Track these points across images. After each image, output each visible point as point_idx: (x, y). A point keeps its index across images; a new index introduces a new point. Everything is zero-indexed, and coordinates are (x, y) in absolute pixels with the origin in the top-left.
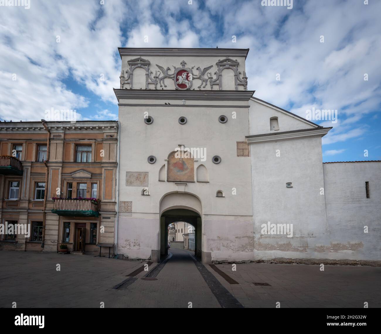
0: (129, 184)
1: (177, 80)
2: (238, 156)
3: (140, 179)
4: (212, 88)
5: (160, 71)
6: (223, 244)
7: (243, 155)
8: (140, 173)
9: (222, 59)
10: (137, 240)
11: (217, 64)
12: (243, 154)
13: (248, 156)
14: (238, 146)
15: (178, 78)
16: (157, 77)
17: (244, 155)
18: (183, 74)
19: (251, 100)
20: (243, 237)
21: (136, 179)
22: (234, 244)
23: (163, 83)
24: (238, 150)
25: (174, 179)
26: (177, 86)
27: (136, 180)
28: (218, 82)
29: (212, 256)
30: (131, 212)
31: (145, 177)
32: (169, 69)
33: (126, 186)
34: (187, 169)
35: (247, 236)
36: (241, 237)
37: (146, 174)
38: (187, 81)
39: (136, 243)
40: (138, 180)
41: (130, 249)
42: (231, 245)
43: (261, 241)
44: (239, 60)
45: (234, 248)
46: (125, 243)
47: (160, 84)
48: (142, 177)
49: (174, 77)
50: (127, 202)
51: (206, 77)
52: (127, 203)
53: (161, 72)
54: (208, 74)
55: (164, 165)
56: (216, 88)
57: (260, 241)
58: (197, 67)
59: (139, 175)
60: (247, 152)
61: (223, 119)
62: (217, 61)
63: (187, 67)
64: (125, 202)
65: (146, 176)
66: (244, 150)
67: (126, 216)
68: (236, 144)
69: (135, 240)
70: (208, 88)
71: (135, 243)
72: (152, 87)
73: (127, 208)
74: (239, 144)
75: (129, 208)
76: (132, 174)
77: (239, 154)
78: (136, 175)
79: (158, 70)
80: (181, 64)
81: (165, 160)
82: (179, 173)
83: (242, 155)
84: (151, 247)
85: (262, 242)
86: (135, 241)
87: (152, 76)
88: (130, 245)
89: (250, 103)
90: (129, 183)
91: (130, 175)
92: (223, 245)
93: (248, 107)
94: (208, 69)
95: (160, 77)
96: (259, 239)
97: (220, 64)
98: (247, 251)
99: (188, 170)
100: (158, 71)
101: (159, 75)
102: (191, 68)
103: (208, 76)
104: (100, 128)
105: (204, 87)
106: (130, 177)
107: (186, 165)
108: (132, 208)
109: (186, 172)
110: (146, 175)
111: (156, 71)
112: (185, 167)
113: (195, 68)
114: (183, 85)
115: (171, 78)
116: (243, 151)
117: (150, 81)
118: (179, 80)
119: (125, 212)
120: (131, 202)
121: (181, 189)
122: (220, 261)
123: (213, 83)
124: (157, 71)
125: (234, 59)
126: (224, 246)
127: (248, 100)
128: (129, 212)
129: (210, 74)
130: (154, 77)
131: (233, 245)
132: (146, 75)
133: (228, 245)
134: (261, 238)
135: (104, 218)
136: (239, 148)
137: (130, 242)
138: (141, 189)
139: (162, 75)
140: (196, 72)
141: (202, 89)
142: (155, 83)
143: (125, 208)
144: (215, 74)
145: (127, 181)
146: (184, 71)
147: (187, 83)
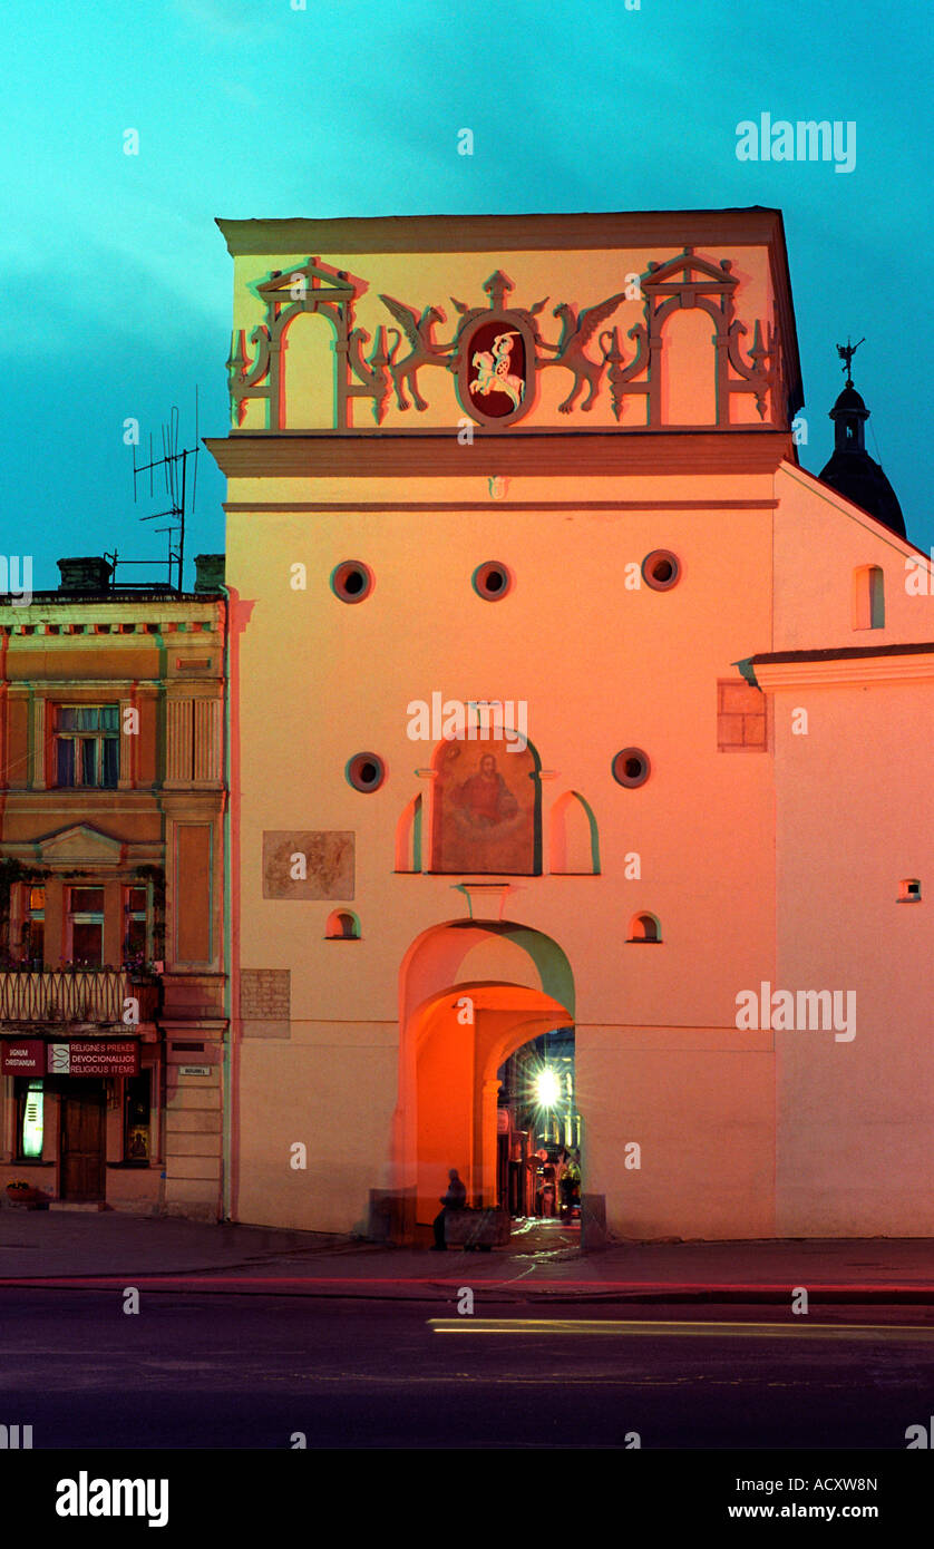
0: (274, 888)
1: (473, 373)
2: (722, 747)
3: (319, 867)
4: (619, 413)
5: (399, 328)
7: (743, 745)
8: (322, 839)
9: (666, 256)
11: (642, 284)
12: (743, 738)
13: (764, 747)
14: (721, 700)
15: (474, 364)
16: (386, 363)
17: (748, 741)
18: (497, 340)
19: (784, 470)
23: (413, 389)
24: (724, 719)
25: (462, 863)
26: (474, 411)
29: (608, 1213)
30: (286, 1017)
31: (339, 856)
32: (436, 315)
33: (264, 897)
37: (347, 841)
38: (515, 381)
40: (311, 870)
44: (741, 260)
47: (400, 394)
48: (329, 854)
49: (459, 358)
50: (272, 973)
52: (271, 979)
53: (402, 331)
54: (606, 336)
55: (421, 797)
58: (558, 305)
59: (317, 845)
60: (761, 728)
61: (662, 570)
62: (646, 271)
64: (259, 974)
65: (346, 848)
66: (746, 718)
67: (265, 1038)
68: (713, 692)
70: (604, 414)
72: (363, 414)
73: (271, 999)
74: (728, 690)
75: (278, 1001)
76: (289, 844)
77: (726, 741)
78: (302, 844)
79: (392, 321)
80: (491, 286)
81: (426, 775)
83: (740, 741)
87: (366, 353)
90: (278, 884)
91: (281, 847)
93: (771, 504)
94: (606, 314)
95: (399, 357)
97: (656, 284)
100: (390, 330)
101: (394, 350)
102: (529, 309)
103: (602, 348)
104: (152, 628)
106: (277, 856)
108: (288, 1001)
110: (344, 845)
111: (381, 330)
114: (496, 405)
115: (445, 362)
116: (744, 726)
118: (481, 374)
119: (260, 1016)
120: (284, 973)
121: (487, 906)
123: (623, 387)
124: (384, 328)
125: (717, 255)
128: (278, 1016)
129: (613, 335)
130: (374, 361)
132: (338, 351)
135: (176, 1048)
136: (725, 710)
138: (327, 908)
140: (551, 329)
141: (578, 419)
142: (376, 388)
143: (262, 1000)
144: (634, 334)
145: (267, 875)
146: (502, 328)
147: (511, 387)
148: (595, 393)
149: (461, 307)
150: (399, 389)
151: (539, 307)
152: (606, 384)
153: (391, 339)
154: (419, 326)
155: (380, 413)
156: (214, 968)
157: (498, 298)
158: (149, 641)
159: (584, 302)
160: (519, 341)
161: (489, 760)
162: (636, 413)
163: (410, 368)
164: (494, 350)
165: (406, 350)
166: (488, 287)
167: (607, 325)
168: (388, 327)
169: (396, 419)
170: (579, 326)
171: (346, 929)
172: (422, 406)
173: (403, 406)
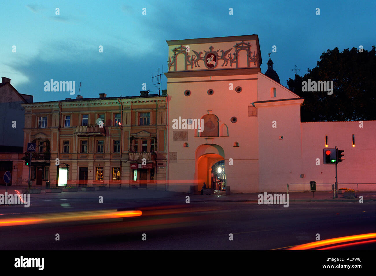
1: (207, 61)
3: (182, 136)
4: (231, 66)
9: (239, 42)
11: (235, 47)
13: (256, 116)
15: (208, 60)
16: (193, 60)
18: (211, 56)
19: (259, 74)
23: (198, 64)
26: (207, 67)
27: (180, 137)
28: (235, 61)
30: (177, 159)
32: (201, 53)
33: (173, 141)
34: (214, 127)
38: (214, 62)
44: (251, 43)
48: (184, 134)
49: (205, 59)
50: (174, 152)
51: (227, 57)
53: (196, 56)
59: (182, 133)
60: (256, 113)
61: (239, 89)
62: (235, 45)
63: (214, 51)
64: (172, 153)
65: (187, 133)
67: (173, 162)
68: (248, 108)
70: (229, 66)
72: (189, 68)
74: (250, 107)
75: (175, 157)
76: (177, 133)
77: (249, 115)
78: (179, 133)
79: (194, 54)
82: (208, 131)
83: (252, 115)
87: (190, 59)
89: (258, 76)
90: (175, 139)
93: (257, 79)
97: (237, 46)
101: (195, 58)
103: (229, 57)
104: (155, 101)
105: (226, 65)
106: (176, 135)
108: (177, 157)
109: (213, 129)
112: (213, 125)
113: (220, 51)
114: (211, 66)
115: (203, 60)
116: (253, 113)
117: (188, 63)
119: (172, 159)
120: (176, 153)
121: (210, 142)
123: (232, 62)
125: (247, 42)
128: (175, 159)
129: (230, 55)
132: (185, 58)
135: (159, 164)
136: (250, 111)
138: (184, 142)
140: (220, 54)
141: (225, 67)
142: (192, 64)
143: (173, 157)
144: (234, 54)
145: (174, 138)
146: (212, 54)
147: (214, 63)
148: (227, 63)
149: (205, 52)
150: (195, 64)
151: (218, 51)
152: (229, 62)
153: (194, 57)
154: (198, 55)
155: (192, 68)
156: (165, 152)
157: (211, 50)
158: (155, 103)
159: (225, 50)
160: (215, 56)
161: (210, 119)
162: (234, 66)
163: (197, 61)
164: (211, 58)
165: (196, 58)
166: (210, 48)
167: (229, 53)
168: (193, 55)
169: (195, 68)
170: (225, 54)
171: (186, 146)
172: (199, 66)
173: (196, 66)
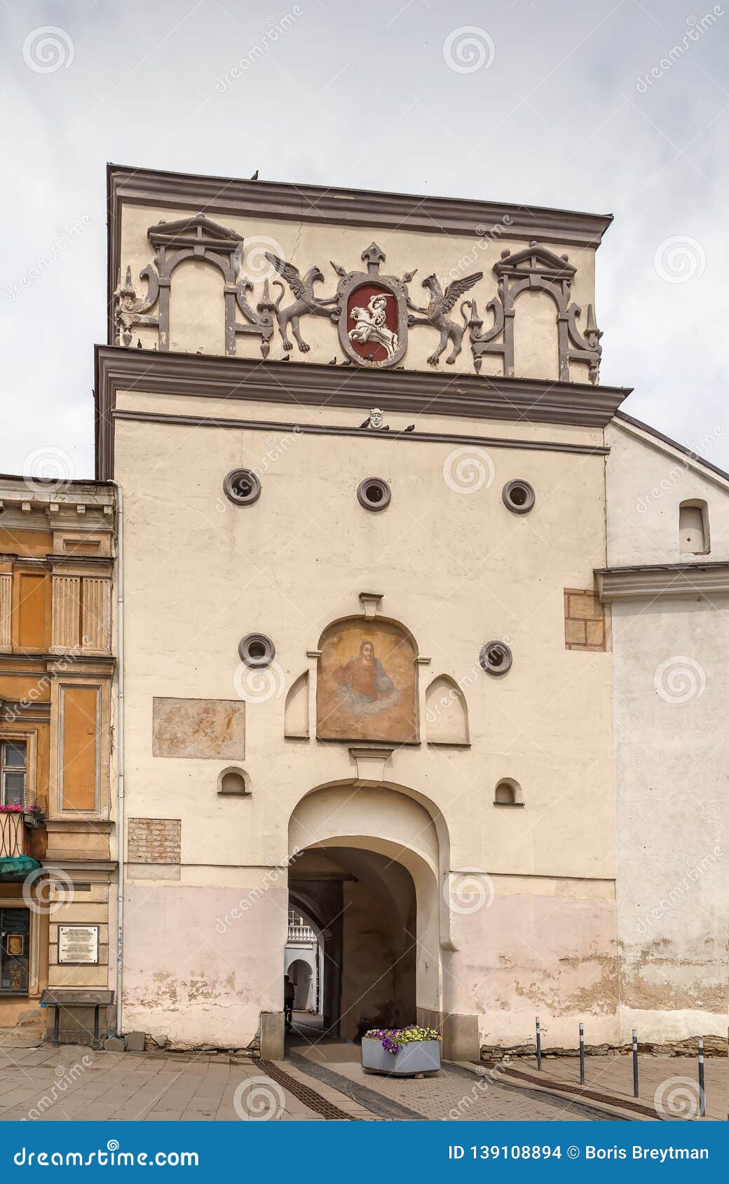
0: (165, 747)
1: (352, 323)
2: (569, 645)
3: (208, 731)
4: (477, 365)
5: (284, 282)
6: (518, 983)
7: (585, 645)
8: (209, 706)
9: (517, 248)
10: (202, 975)
11: (497, 271)
12: (586, 638)
13: (603, 647)
14: (568, 606)
15: (352, 315)
16: (272, 308)
17: (589, 642)
18: (373, 298)
19: (615, 425)
20: (584, 960)
21: (197, 728)
22: (555, 985)
23: (296, 334)
24: (570, 622)
25: (344, 732)
26: (352, 352)
27: (196, 732)
28: (500, 341)
29: (480, 1031)
30: (176, 862)
31: (229, 722)
32: (318, 276)
33: (154, 755)
34: (390, 690)
35: (599, 953)
36: (577, 959)
37: (235, 708)
38: (387, 332)
39: (198, 986)
40: (201, 733)
41: (172, 1010)
42: (545, 987)
43: (644, 972)
44: (575, 257)
45: (556, 999)
46: (153, 986)
47: (284, 336)
48: (220, 720)
49: (337, 312)
50: (161, 821)
51: (455, 318)
52: (161, 828)
53: (287, 286)
54: (466, 305)
55: (306, 675)
56: (492, 367)
57: (640, 975)
58: (425, 277)
59: (207, 711)
60: (600, 632)
61: (518, 496)
62: (499, 259)
63: (385, 272)
64: (149, 823)
65: (237, 715)
66: (589, 623)
67: (154, 879)
68: (561, 599)
69: (192, 973)
70: (464, 364)
71: (193, 983)
72: (248, 349)
73: (161, 845)
74: (572, 598)
75: (168, 847)
76: (179, 709)
77: (571, 641)
78: (193, 710)
80: (367, 256)
81: (310, 655)
82: (358, 709)
83: (584, 642)
84: (258, 1001)
85: (645, 980)
86: (195, 979)
87: (253, 301)
88: (173, 994)
89: (608, 436)
90: (166, 743)
91: (171, 712)
92: (517, 989)
93: (603, 451)
94: (467, 288)
95: (283, 307)
96: (638, 965)
97: (508, 269)
98: (597, 1009)
99: (394, 697)
100: (275, 283)
102: (401, 278)
103: (464, 317)
105: (450, 361)
106: (169, 720)
107: (385, 675)
108: (179, 847)
109: (385, 703)
110: (234, 711)
111: (266, 282)
112: (382, 682)
113: (417, 280)
114: (372, 348)
115: (326, 314)
116: (586, 630)
118: (359, 324)
119: (149, 861)
120: (175, 822)
122: (510, 1049)
123: (481, 347)
124: (270, 282)
125: (558, 252)
126: (520, 992)
127: (602, 423)
128: (169, 861)
129: (472, 305)
130: (261, 308)
131: (551, 990)
132: (226, 293)
133: (534, 989)
134: (645, 962)
136: (571, 616)
137: (176, 981)
138: (215, 768)
139: (288, 302)
140: (420, 297)
141: (443, 368)
142: (262, 329)
143: (152, 846)
144: (491, 308)
145: (158, 736)
146: (377, 290)
147: (386, 338)
150: (282, 332)
155: (266, 348)
156: (103, 816)
160: (392, 302)
161: (368, 646)
162: (493, 369)
164: (370, 305)
